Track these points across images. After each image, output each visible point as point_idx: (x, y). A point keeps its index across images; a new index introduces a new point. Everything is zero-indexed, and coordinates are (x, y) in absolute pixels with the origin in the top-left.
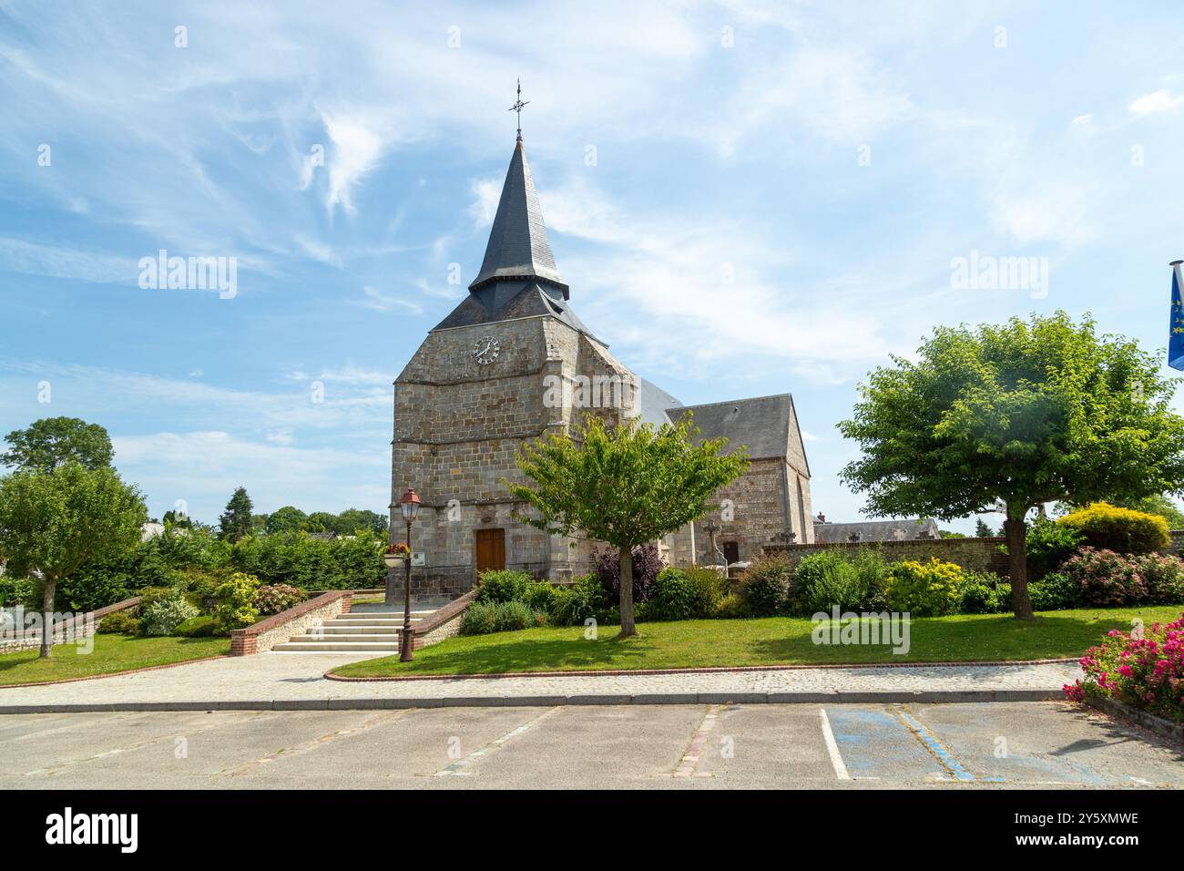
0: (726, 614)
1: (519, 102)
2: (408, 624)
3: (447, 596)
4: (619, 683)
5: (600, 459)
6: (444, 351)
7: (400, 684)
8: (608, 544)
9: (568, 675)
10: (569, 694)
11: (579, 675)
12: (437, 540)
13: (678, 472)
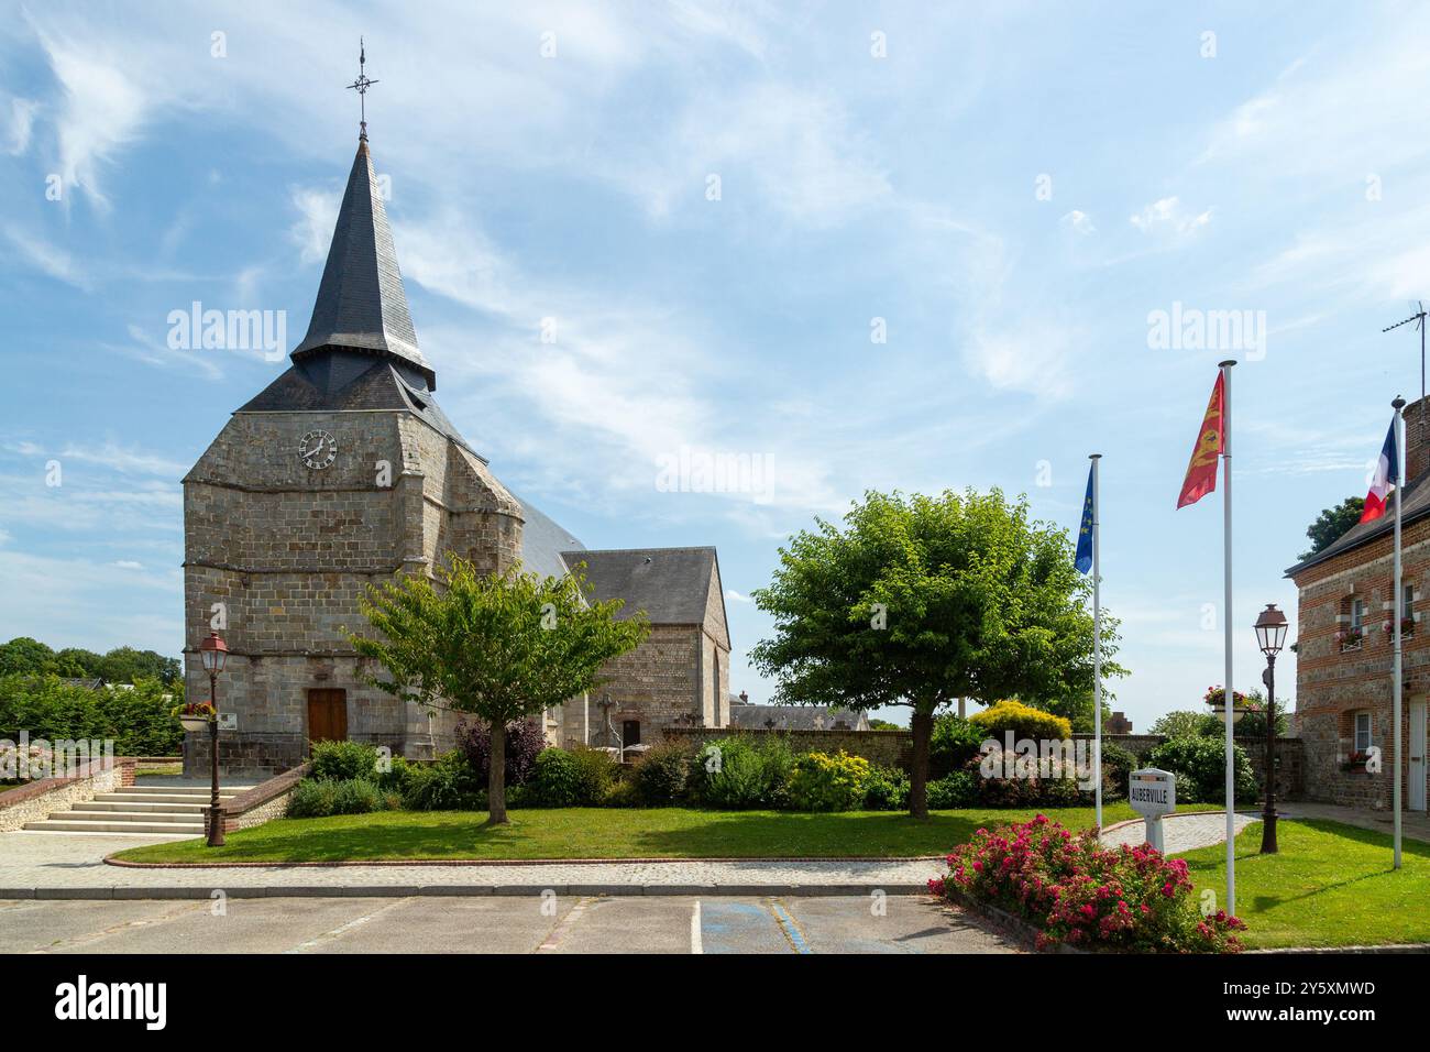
0: (615, 803)
1: (362, 77)
2: (217, 802)
3: (268, 770)
4: (482, 873)
5: (468, 613)
6: (256, 443)
7: (208, 871)
8: (475, 716)
9: (422, 864)
10: (421, 884)
11: (436, 864)
12: (253, 698)
13: (563, 637)
